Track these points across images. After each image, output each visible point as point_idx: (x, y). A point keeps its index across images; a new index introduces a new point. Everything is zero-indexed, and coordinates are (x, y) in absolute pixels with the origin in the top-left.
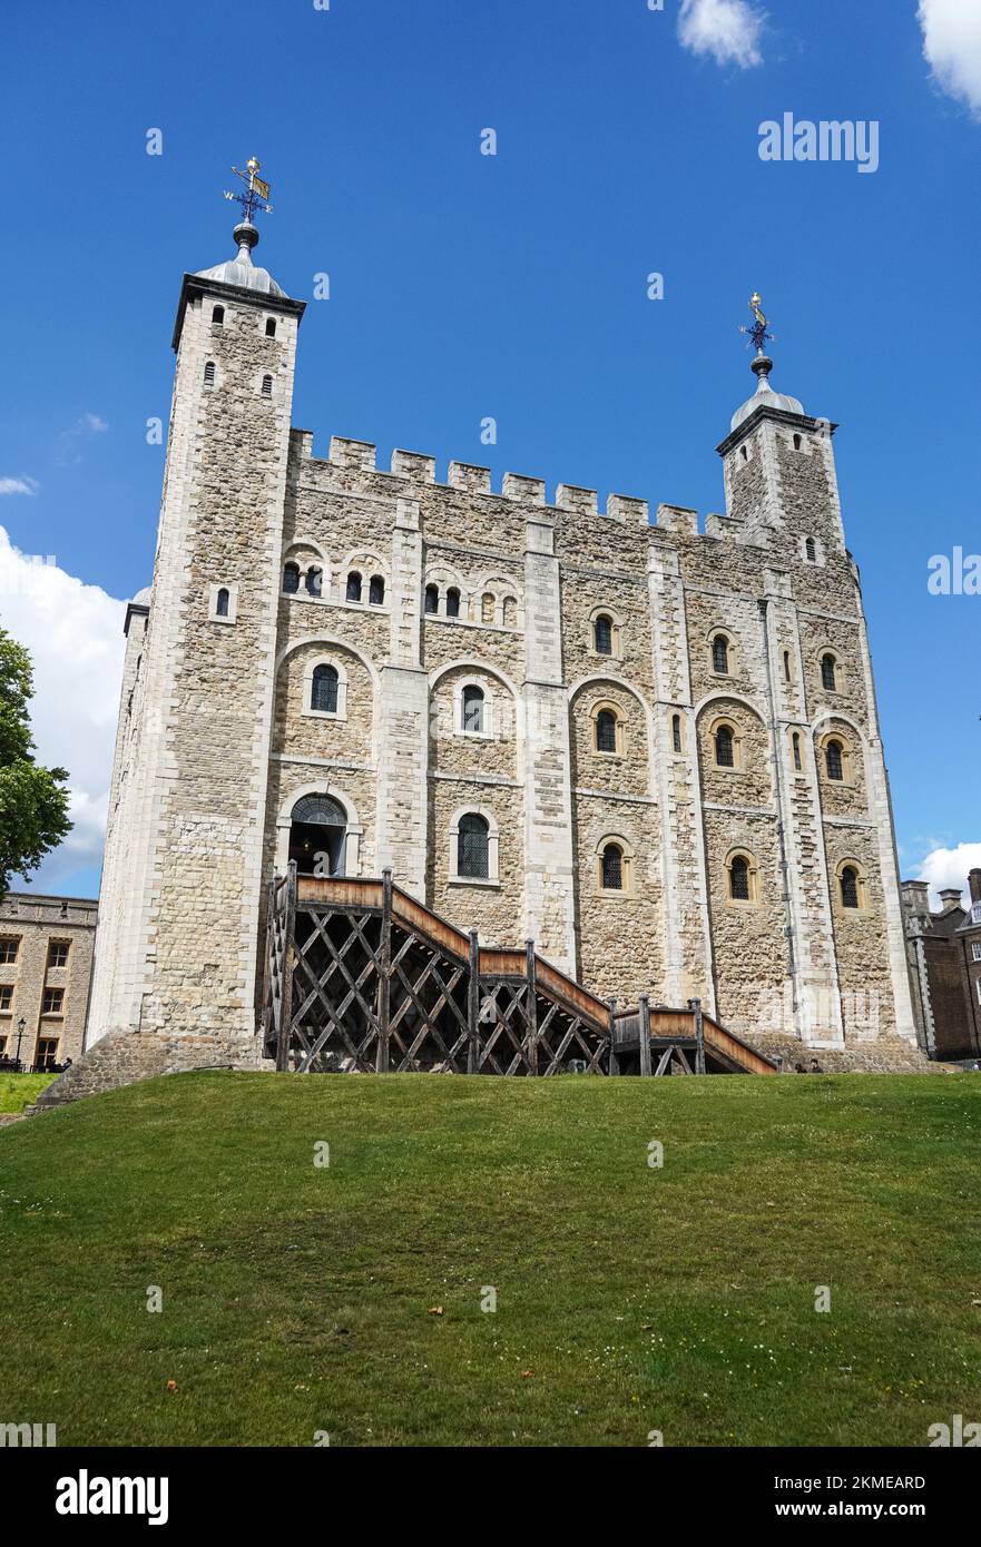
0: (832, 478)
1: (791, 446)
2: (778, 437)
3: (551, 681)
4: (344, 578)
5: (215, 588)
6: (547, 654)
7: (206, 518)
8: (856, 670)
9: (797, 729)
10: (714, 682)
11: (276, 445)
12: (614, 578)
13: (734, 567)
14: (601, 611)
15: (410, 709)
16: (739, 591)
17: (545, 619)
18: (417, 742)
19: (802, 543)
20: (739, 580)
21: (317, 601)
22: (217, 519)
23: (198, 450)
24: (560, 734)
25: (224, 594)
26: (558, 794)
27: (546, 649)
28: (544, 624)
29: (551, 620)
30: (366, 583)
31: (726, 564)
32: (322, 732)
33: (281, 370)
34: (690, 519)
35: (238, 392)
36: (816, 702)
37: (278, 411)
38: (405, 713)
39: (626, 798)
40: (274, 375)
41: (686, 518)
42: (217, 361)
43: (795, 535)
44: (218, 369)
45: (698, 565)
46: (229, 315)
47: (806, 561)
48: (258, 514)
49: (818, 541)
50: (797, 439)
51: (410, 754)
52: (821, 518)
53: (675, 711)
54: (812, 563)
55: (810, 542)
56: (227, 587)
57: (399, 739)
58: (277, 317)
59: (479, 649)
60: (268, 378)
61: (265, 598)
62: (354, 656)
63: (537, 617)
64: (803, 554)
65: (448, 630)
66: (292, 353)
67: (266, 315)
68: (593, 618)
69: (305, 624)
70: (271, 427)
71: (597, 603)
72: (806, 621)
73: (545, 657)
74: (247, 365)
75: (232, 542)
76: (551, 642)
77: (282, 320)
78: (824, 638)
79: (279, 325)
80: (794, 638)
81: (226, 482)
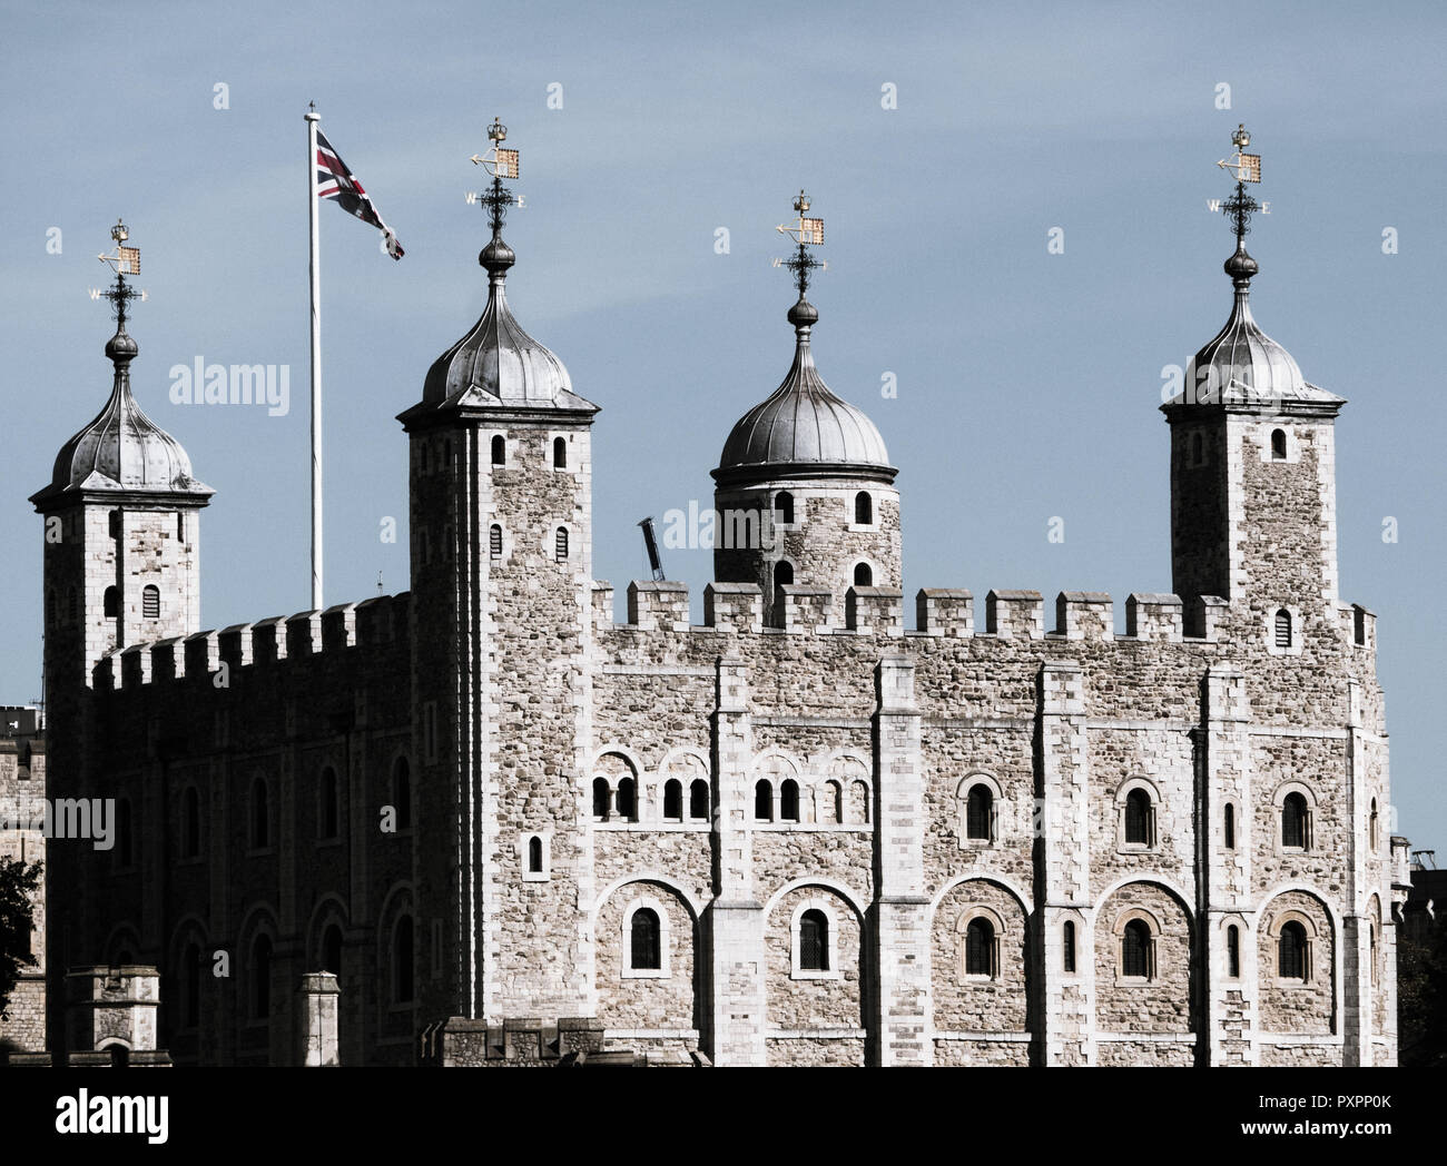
0: (1328, 496)
1: (1266, 453)
2: (1246, 441)
3: (909, 894)
4: (661, 793)
5: (526, 838)
6: (904, 857)
7: (508, 747)
8: (1333, 811)
9: (1234, 920)
10: (1122, 860)
11: (579, 628)
12: (994, 730)
13: (1160, 680)
14: (976, 780)
15: (744, 960)
16: (1166, 715)
17: (902, 808)
18: (753, 1000)
19: (1270, 621)
20: (1167, 700)
21: (632, 827)
22: (522, 747)
23: (492, 655)
24: (920, 966)
25: (536, 844)
26: (918, 1046)
27: (904, 851)
28: (901, 815)
29: (910, 808)
30: (686, 794)
31: (1150, 674)
32: (645, 993)
33: (576, 514)
34: (1103, 616)
35: (532, 561)
36: (1267, 870)
37: (577, 579)
38: (739, 965)
39: (1000, 1037)
40: (568, 526)
41: (1096, 615)
42: (502, 523)
43: (1258, 609)
44: (506, 534)
45: (1109, 688)
46: (511, 446)
47: (1274, 650)
48: (562, 729)
49: (1294, 611)
50: (1278, 439)
51: (746, 1017)
52: (1305, 571)
53: (1068, 915)
54: (1281, 651)
55: (1283, 613)
56: (539, 835)
57: (734, 999)
58: (565, 435)
59: (820, 861)
60: (562, 529)
61: (579, 842)
62: (677, 893)
63: (891, 808)
64: (1270, 639)
65: (784, 840)
66: (587, 487)
67: (553, 435)
68: (964, 792)
69: (621, 860)
70: (569, 600)
71: (970, 769)
72: (1263, 748)
73: (902, 863)
74: (536, 518)
75: (537, 772)
76: (908, 841)
77: (572, 436)
78: (1288, 769)
79: (569, 447)
80: (1243, 783)
81: (524, 692)
